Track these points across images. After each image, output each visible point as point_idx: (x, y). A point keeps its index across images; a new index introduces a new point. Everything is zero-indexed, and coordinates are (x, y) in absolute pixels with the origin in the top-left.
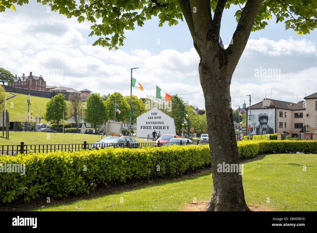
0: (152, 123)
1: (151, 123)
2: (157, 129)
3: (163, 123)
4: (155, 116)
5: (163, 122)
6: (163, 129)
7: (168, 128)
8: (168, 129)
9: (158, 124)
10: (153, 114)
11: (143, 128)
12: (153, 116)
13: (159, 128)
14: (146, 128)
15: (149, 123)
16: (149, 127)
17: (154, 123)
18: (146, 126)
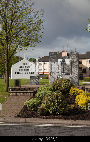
0: (24, 70)
4: (26, 65)
6: (31, 74)
8: (34, 74)
11: (17, 73)
12: (24, 65)
13: (28, 73)
14: (19, 73)
15: (21, 70)
16: (21, 73)
17: (25, 70)
18: (19, 71)
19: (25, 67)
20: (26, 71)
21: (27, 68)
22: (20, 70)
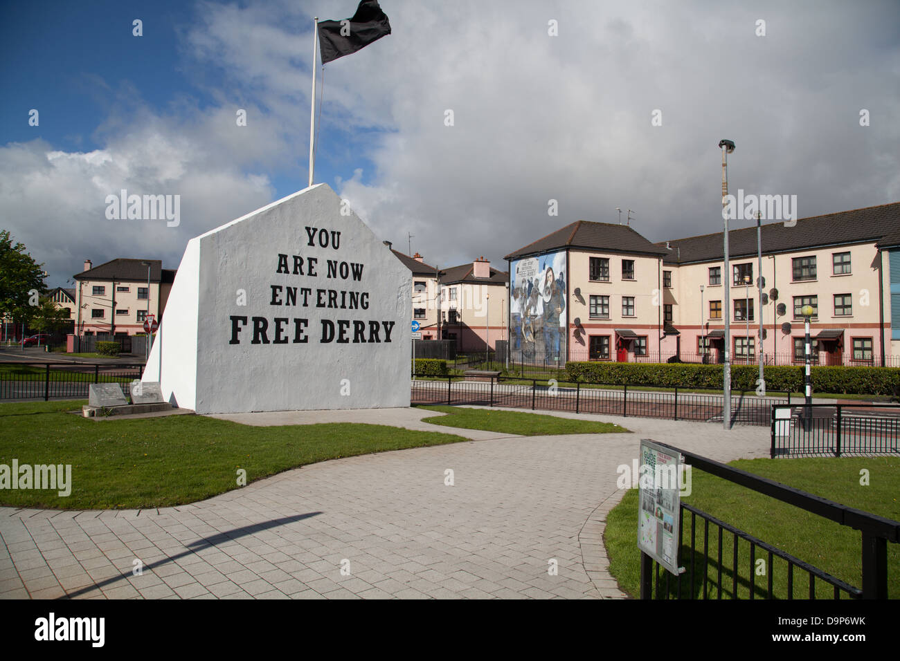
0: (313, 298)
1: (300, 298)
2: (341, 340)
3: (367, 303)
4: (329, 254)
5: (366, 300)
6: (371, 340)
7: (388, 333)
8: (388, 340)
9: (343, 306)
10: (316, 240)
11: (247, 332)
12: (315, 251)
13: (350, 332)
14: (271, 333)
15: (291, 293)
16: (289, 330)
17: (325, 298)
18: (270, 314)
19: (321, 268)
20: (335, 315)
21: (339, 284)
22: (283, 296)
